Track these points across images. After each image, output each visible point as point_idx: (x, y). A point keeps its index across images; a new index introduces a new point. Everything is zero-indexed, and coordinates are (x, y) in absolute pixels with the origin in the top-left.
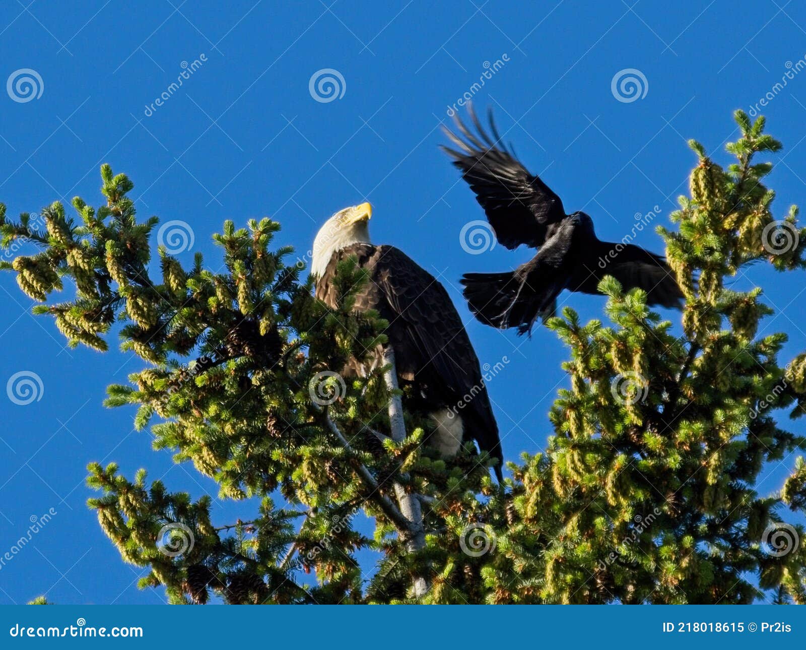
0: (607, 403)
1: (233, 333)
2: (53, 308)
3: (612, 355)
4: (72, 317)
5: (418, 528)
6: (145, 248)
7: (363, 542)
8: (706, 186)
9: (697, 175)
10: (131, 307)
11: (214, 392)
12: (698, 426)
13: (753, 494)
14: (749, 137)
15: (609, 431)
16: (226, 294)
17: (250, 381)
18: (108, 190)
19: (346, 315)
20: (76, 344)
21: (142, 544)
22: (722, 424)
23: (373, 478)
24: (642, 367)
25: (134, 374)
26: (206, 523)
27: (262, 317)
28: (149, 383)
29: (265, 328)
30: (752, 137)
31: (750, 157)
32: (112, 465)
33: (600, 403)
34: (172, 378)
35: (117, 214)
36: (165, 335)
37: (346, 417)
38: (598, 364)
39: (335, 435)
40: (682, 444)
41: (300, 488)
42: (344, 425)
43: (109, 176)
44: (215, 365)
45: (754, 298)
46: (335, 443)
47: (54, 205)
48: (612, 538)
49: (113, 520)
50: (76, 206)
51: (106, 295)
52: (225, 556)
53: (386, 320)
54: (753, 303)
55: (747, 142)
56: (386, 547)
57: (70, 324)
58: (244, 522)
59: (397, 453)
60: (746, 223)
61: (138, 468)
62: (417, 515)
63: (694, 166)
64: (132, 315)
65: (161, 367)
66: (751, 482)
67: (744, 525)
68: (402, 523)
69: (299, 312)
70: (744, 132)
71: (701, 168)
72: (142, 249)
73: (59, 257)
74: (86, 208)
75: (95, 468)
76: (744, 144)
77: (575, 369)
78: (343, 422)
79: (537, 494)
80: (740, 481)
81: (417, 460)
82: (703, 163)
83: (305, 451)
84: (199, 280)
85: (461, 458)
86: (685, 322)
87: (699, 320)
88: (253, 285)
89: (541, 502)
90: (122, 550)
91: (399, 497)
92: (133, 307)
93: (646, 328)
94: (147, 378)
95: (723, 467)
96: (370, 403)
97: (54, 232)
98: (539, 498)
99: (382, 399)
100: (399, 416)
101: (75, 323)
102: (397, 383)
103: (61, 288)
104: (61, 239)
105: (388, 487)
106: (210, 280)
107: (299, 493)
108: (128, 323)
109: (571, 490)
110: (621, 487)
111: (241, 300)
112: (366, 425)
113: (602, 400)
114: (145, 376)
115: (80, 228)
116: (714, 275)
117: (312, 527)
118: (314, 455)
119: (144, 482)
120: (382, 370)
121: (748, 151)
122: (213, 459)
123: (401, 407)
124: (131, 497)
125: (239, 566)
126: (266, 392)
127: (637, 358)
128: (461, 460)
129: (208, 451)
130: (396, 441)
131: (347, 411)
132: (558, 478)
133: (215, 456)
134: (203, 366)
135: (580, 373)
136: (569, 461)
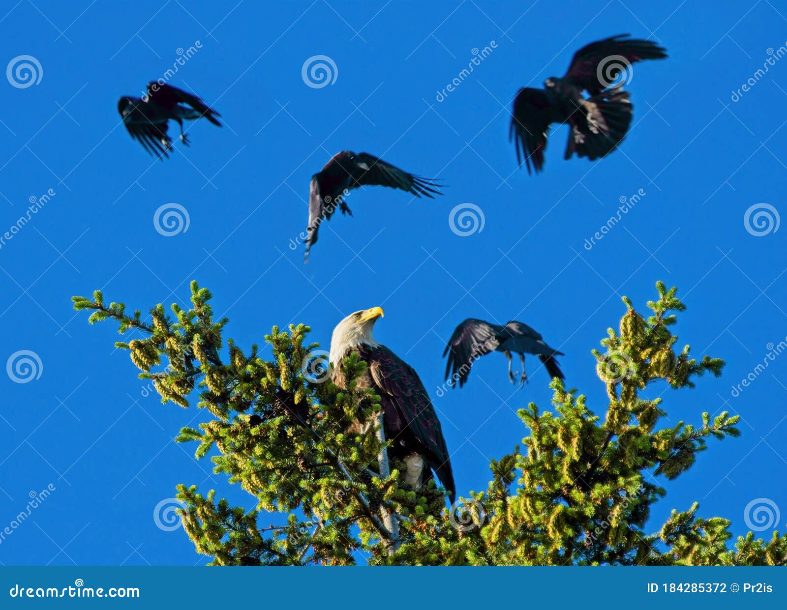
0: (550, 468)
1: (277, 402)
2: (153, 376)
3: (559, 436)
4: (166, 383)
5: (396, 538)
6: (219, 339)
7: (358, 545)
8: (632, 329)
9: (626, 320)
10: (209, 379)
11: (262, 439)
12: (607, 488)
13: (642, 534)
14: (664, 300)
15: (550, 487)
16: (273, 375)
17: (286, 433)
18: (195, 299)
19: (351, 394)
20: (166, 401)
21: (211, 541)
22: (623, 486)
23: (367, 503)
24: (579, 446)
25: (202, 424)
26: (254, 528)
27: (296, 390)
28: (215, 430)
29: (298, 399)
30: (666, 300)
31: (663, 313)
32: (193, 486)
33: (545, 468)
34: (233, 428)
35: (200, 315)
36: (229, 399)
37: (350, 460)
38: (547, 442)
39: (343, 472)
40: (596, 499)
41: (316, 506)
42: (348, 465)
43: (196, 288)
44: (262, 421)
45: (656, 405)
46: (343, 478)
47: (159, 306)
48: (547, 560)
49: (193, 524)
50: (174, 310)
51: (189, 369)
52: (265, 551)
53: (379, 396)
54: (654, 408)
55: (664, 303)
56: (374, 549)
57: (164, 387)
58: (274, 527)
59: (382, 486)
60: (657, 356)
61: (210, 489)
62: (395, 528)
63: (623, 314)
64: (209, 385)
65: (225, 420)
66: (642, 527)
67: (634, 554)
68: (385, 534)
69: (321, 389)
70: (661, 296)
71: (629, 316)
72: (217, 340)
73: (160, 342)
74: (181, 312)
75: (182, 488)
76: (661, 305)
77: (532, 443)
78: (347, 463)
79: (500, 526)
80: (634, 525)
81: (394, 491)
82: (631, 313)
83: (323, 482)
84: (255, 365)
85: (426, 490)
86: (608, 418)
87: (618, 418)
88: (292, 369)
89: (502, 532)
90: (197, 544)
91: (383, 516)
92: (210, 380)
93: (583, 420)
94: (214, 427)
95: (622, 516)
96: (367, 452)
97: (158, 325)
98: (501, 530)
99: (375, 449)
100: (385, 460)
101: (168, 387)
102: (384, 438)
103: (160, 363)
104: (163, 330)
105: (376, 509)
106: (263, 365)
107: (314, 510)
108: (205, 389)
109: (520, 523)
110: (558, 526)
111: (282, 380)
112: (364, 466)
113: (547, 466)
114: (212, 425)
115: (176, 325)
116: (632, 388)
117: (324, 534)
118: (329, 484)
119: (213, 499)
120: (375, 429)
121: (664, 309)
122: (259, 483)
123: (386, 454)
124: (205, 509)
125: (274, 558)
126: (296, 441)
127: (575, 441)
128: (426, 492)
129: (256, 477)
130: (382, 478)
131: (350, 456)
132: (511, 516)
133: (260, 481)
134: (255, 421)
135: (535, 447)
136: (522, 505)
